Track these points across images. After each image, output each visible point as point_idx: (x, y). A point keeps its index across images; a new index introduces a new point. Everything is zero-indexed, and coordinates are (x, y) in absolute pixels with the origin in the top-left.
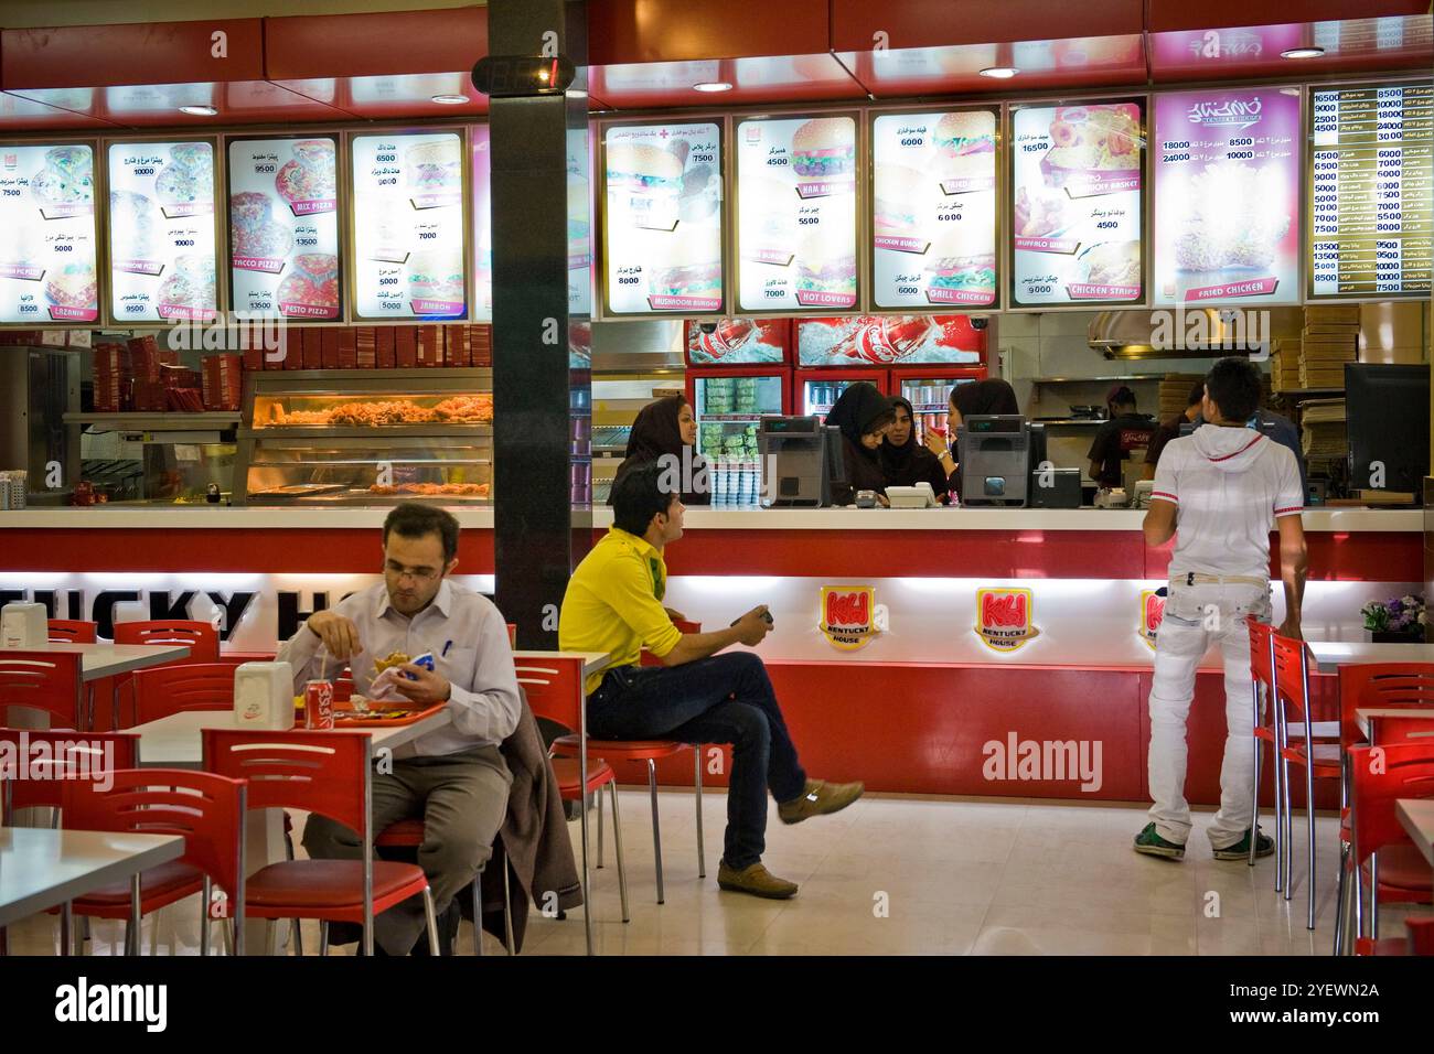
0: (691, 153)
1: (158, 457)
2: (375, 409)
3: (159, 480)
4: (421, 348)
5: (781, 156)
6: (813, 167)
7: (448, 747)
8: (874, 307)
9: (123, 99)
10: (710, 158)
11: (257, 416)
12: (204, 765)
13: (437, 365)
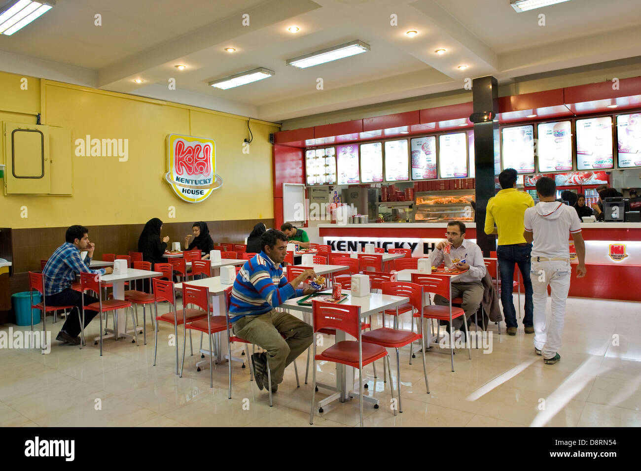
0: (525, 134)
1: (395, 211)
2: (445, 200)
3: (395, 217)
4: (456, 185)
5: (550, 132)
6: (559, 134)
7: (468, 280)
8: (577, 170)
9: (388, 132)
10: (531, 134)
11: (417, 202)
12: (412, 281)
13: (460, 189)
